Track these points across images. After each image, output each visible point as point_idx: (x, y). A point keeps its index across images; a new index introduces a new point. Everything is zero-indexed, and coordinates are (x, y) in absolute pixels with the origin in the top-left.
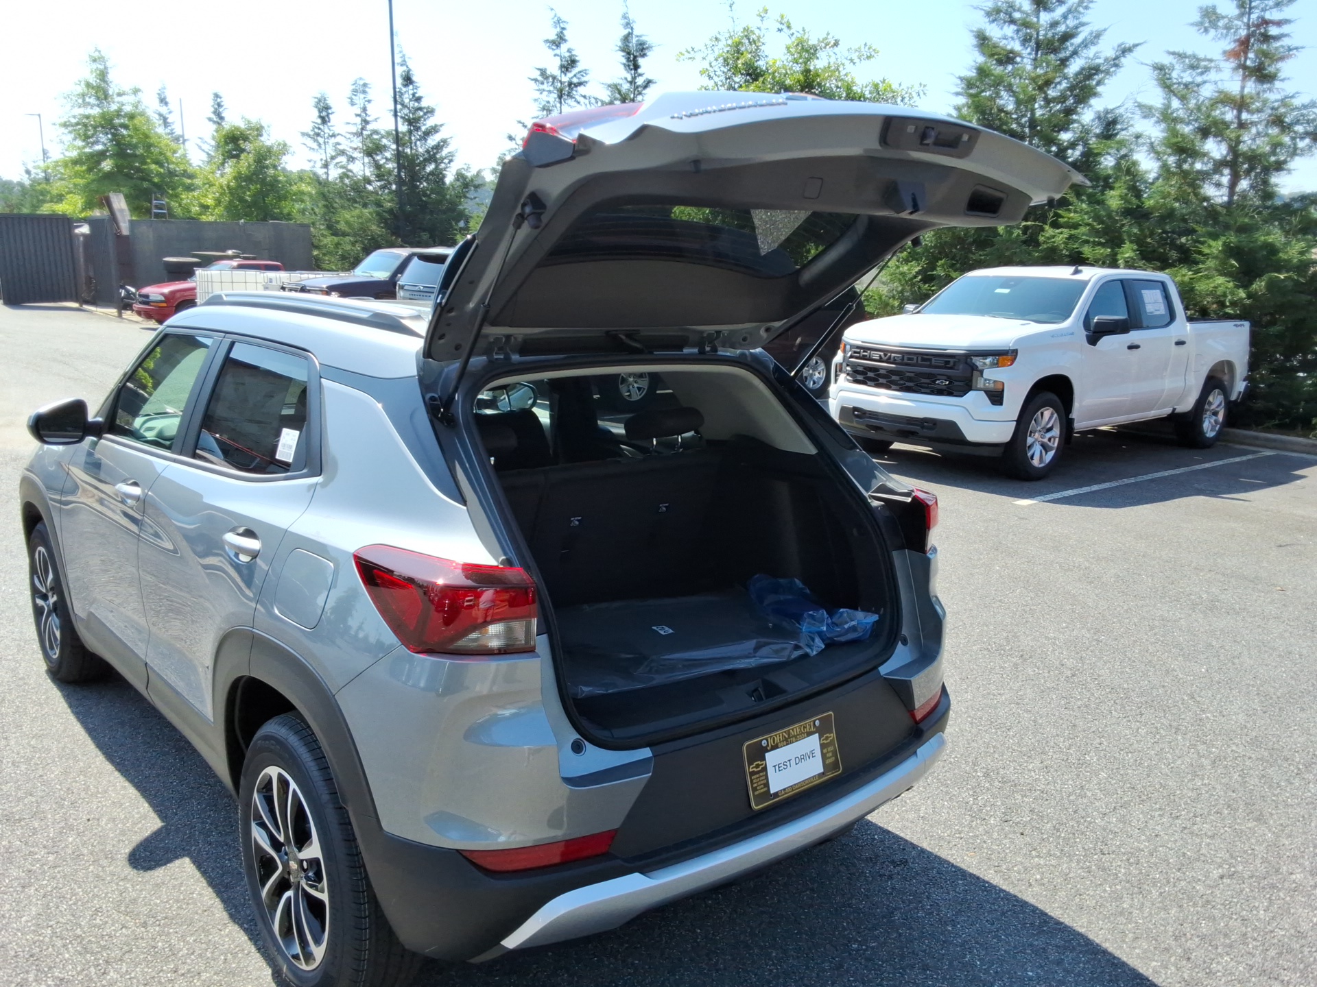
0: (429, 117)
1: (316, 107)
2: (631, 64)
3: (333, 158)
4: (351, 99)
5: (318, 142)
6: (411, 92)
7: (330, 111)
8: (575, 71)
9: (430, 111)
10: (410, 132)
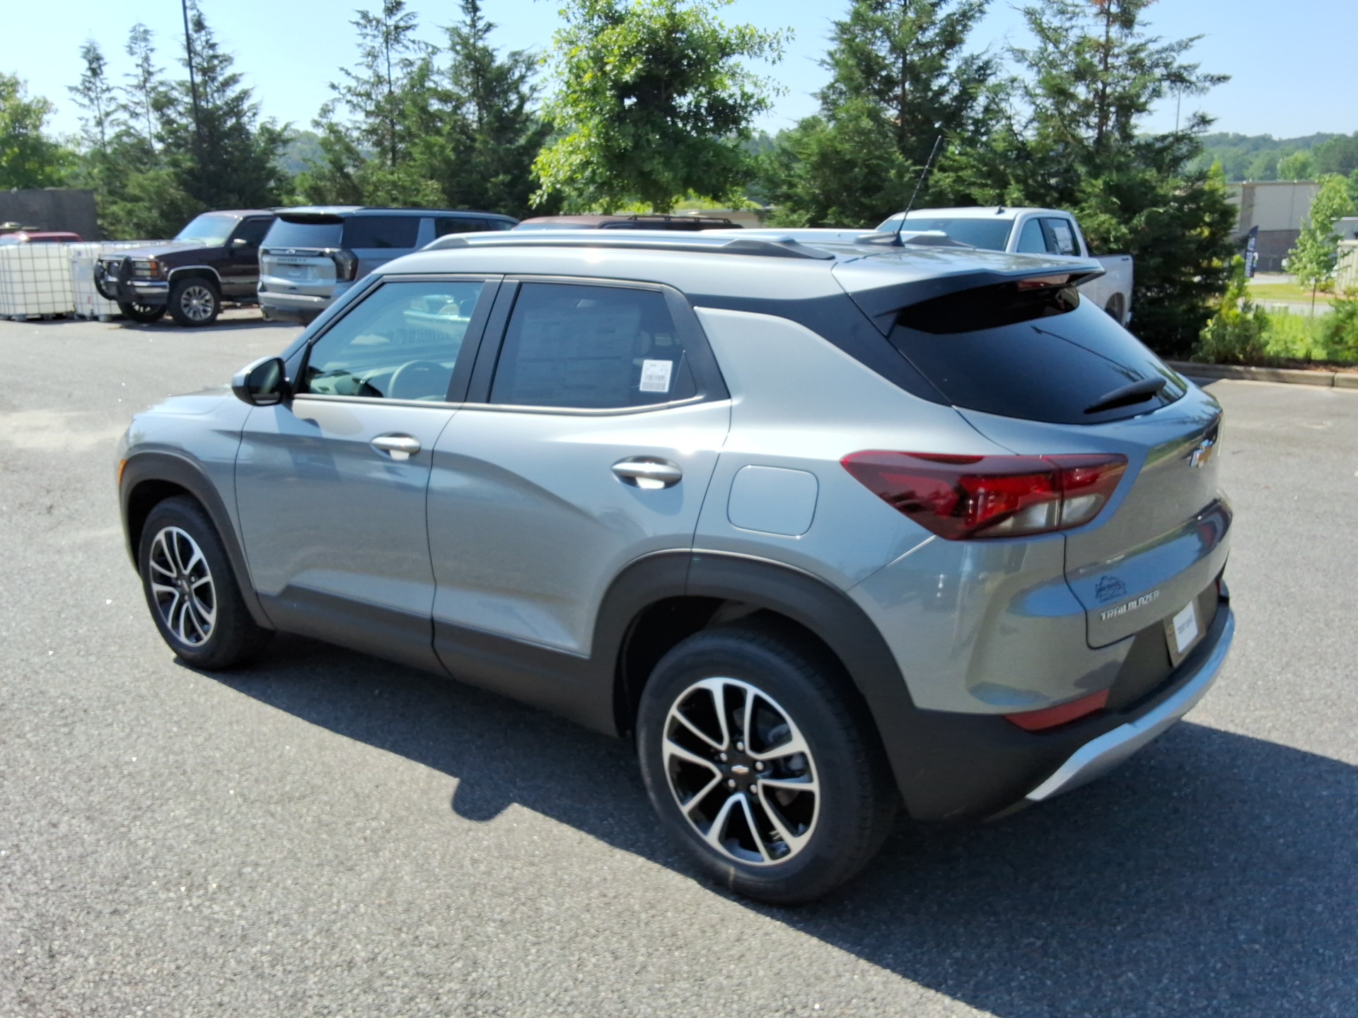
0: (226, 66)
1: (85, 57)
2: (470, 6)
3: (108, 114)
4: (131, 48)
5: (89, 96)
6: (203, 39)
7: (102, 62)
8: (400, 15)
9: (227, 60)
10: (205, 83)
